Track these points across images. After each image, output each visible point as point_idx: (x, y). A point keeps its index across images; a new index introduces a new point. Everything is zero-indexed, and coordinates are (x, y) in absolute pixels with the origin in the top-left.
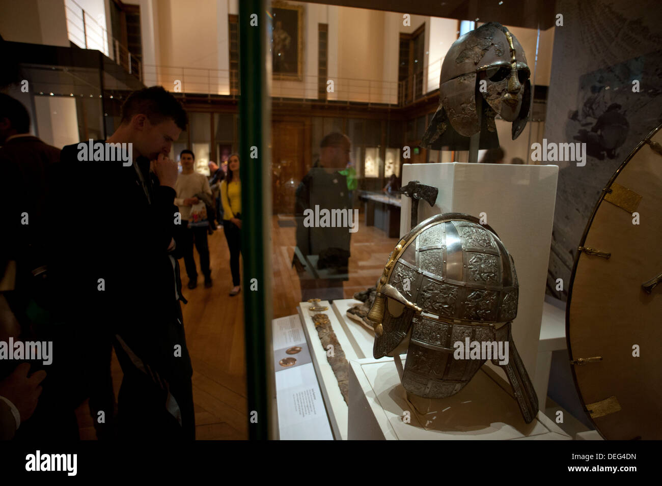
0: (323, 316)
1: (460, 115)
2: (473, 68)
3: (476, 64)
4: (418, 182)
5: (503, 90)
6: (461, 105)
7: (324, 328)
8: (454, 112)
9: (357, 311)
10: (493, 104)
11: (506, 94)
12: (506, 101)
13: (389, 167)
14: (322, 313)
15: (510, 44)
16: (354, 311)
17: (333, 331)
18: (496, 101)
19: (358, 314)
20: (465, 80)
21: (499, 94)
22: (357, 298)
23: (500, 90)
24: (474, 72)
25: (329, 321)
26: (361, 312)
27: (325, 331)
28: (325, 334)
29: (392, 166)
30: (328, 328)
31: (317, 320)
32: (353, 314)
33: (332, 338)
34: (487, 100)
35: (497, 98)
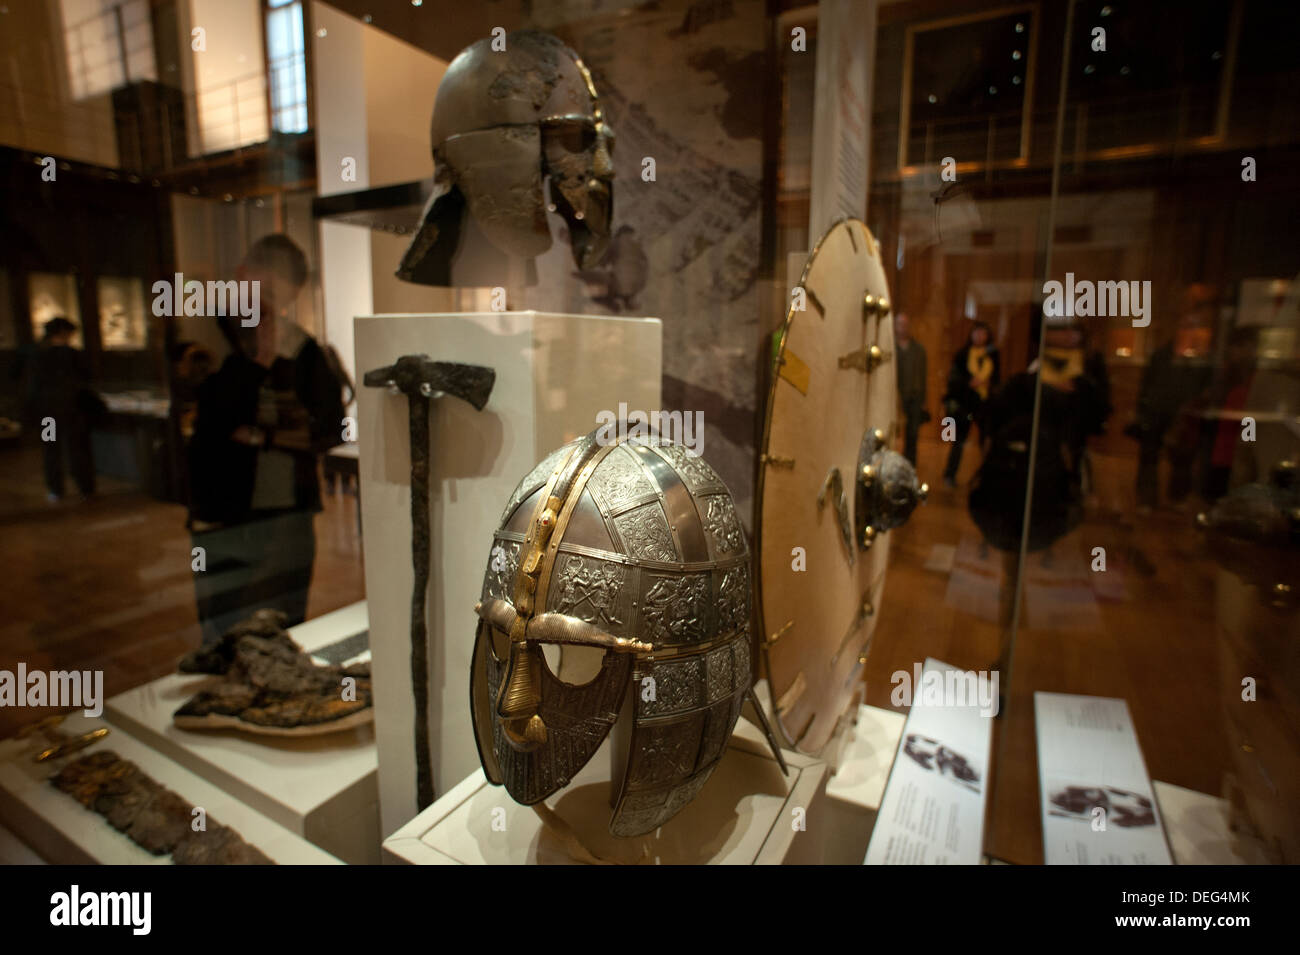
0: (97, 761)
1: (508, 210)
2: (532, 117)
3: (537, 108)
4: (426, 357)
5: (587, 172)
6: (511, 189)
7: (128, 792)
8: (492, 202)
9: (214, 703)
10: (573, 197)
11: (590, 180)
12: (593, 194)
13: (114, 325)
14: (90, 751)
15: (587, 86)
16: (205, 706)
17: (161, 787)
18: (577, 192)
19: (223, 711)
20: (516, 136)
21: (581, 178)
22: (186, 670)
23: (582, 171)
24: (534, 125)
25: (130, 765)
26: (228, 703)
27: (132, 800)
28: (134, 809)
29: (122, 321)
30: (139, 788)
31: (82, 779)
32: (204, 714)
33: (172, 809)
34: (561, 188)
35: (579, 185)
